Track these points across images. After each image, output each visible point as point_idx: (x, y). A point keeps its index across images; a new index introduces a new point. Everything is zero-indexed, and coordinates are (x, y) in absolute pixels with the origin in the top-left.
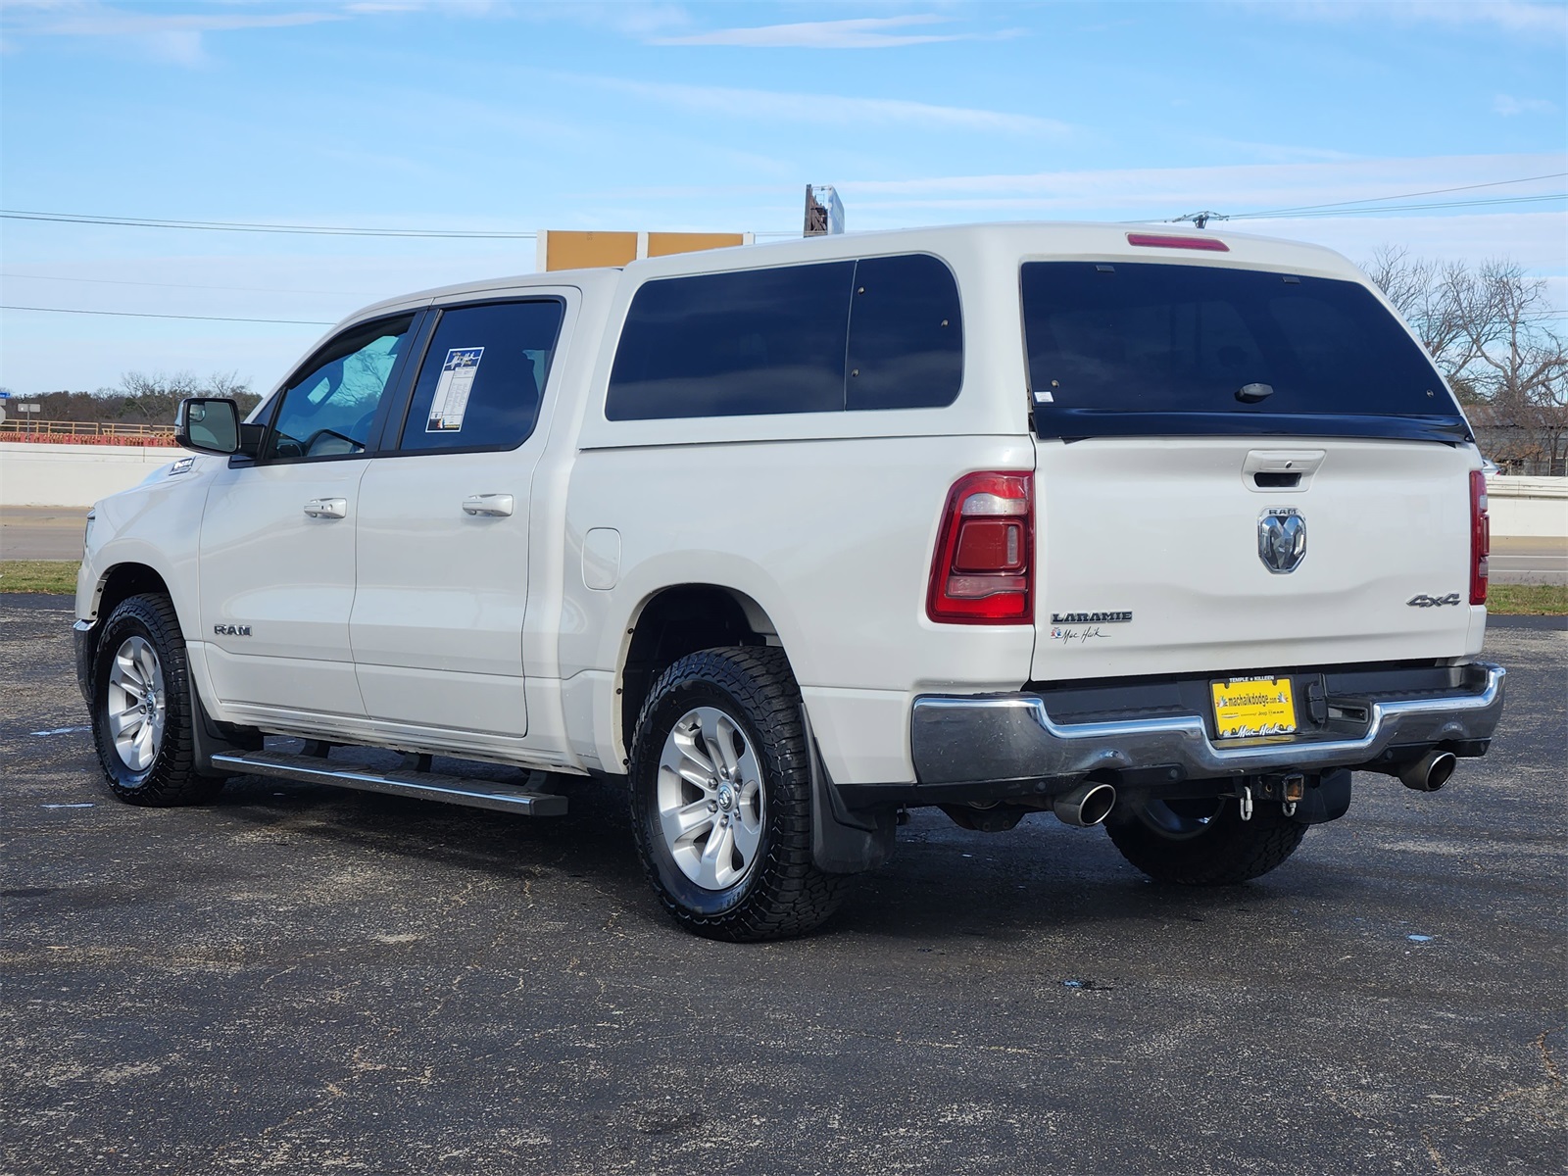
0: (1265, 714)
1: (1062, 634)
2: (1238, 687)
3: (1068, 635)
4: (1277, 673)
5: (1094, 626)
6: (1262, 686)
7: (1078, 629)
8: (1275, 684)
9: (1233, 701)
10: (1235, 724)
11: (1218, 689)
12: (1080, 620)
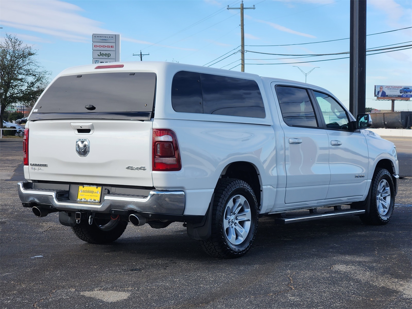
0: (92, 196)
1: (33, 168)
2: (87, 188)
3: (35, 169)
4: (97, 185)
5: (40, 167)
6: (93, 188)
7: (37, 167)
8: (97, 188)
9: (84, 191)
10: (82, 197)
11: (81, 188)
12: (35, 165)
